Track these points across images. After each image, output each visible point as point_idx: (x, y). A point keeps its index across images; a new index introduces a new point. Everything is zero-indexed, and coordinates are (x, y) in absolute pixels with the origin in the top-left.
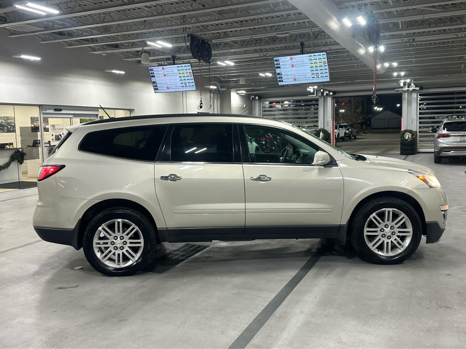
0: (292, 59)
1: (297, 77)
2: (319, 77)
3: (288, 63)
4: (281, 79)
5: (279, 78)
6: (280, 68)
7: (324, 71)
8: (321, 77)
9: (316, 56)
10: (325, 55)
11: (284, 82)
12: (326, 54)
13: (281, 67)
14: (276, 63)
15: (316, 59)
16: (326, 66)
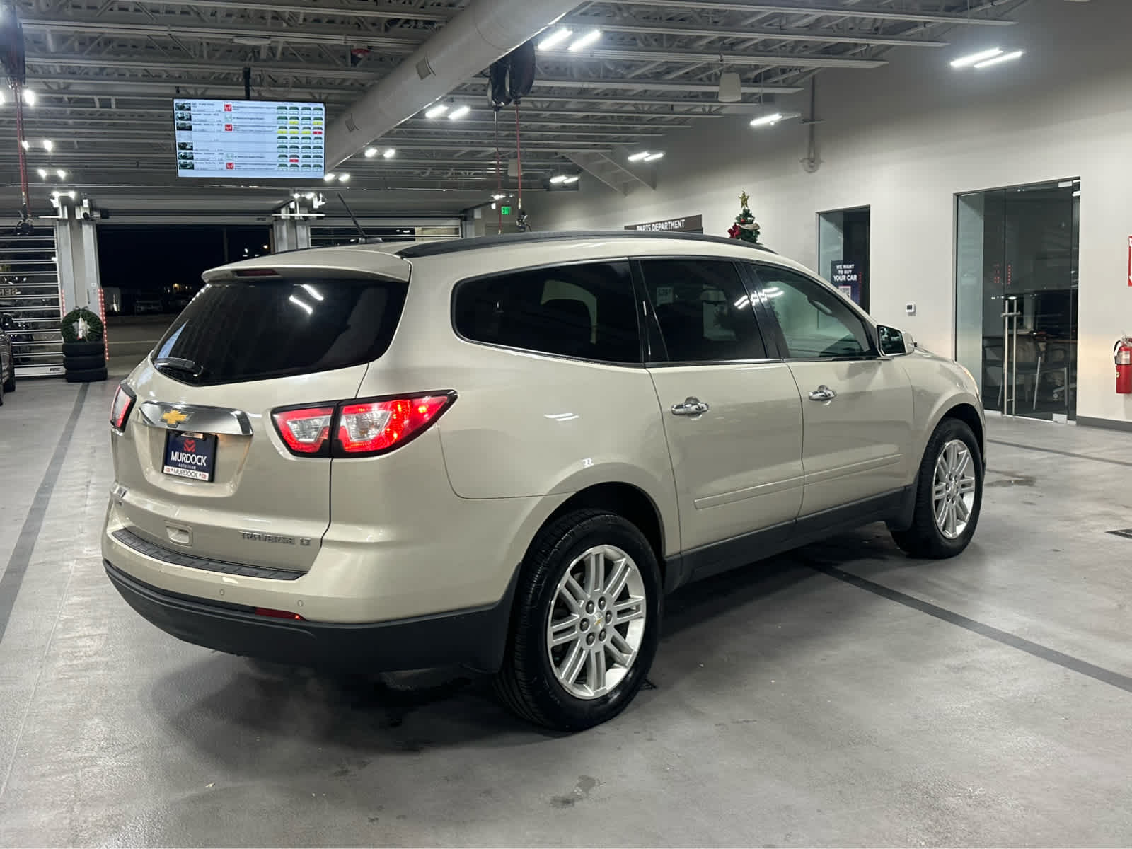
0: (231, 110)
1: (235, 161)
2: (297, 166)
3: (216, 118)
4: (188, 161)
5: (184, 157)
6: (190, 128)
7: (312, 153)
8: (303, 166)
9: (297, 109)
10: (322, 110)
11: (198, 169)
12: (324, 108)
13: (193, 127)
14: (178, 113)
15: (297, 118)
16: (321, 138)
